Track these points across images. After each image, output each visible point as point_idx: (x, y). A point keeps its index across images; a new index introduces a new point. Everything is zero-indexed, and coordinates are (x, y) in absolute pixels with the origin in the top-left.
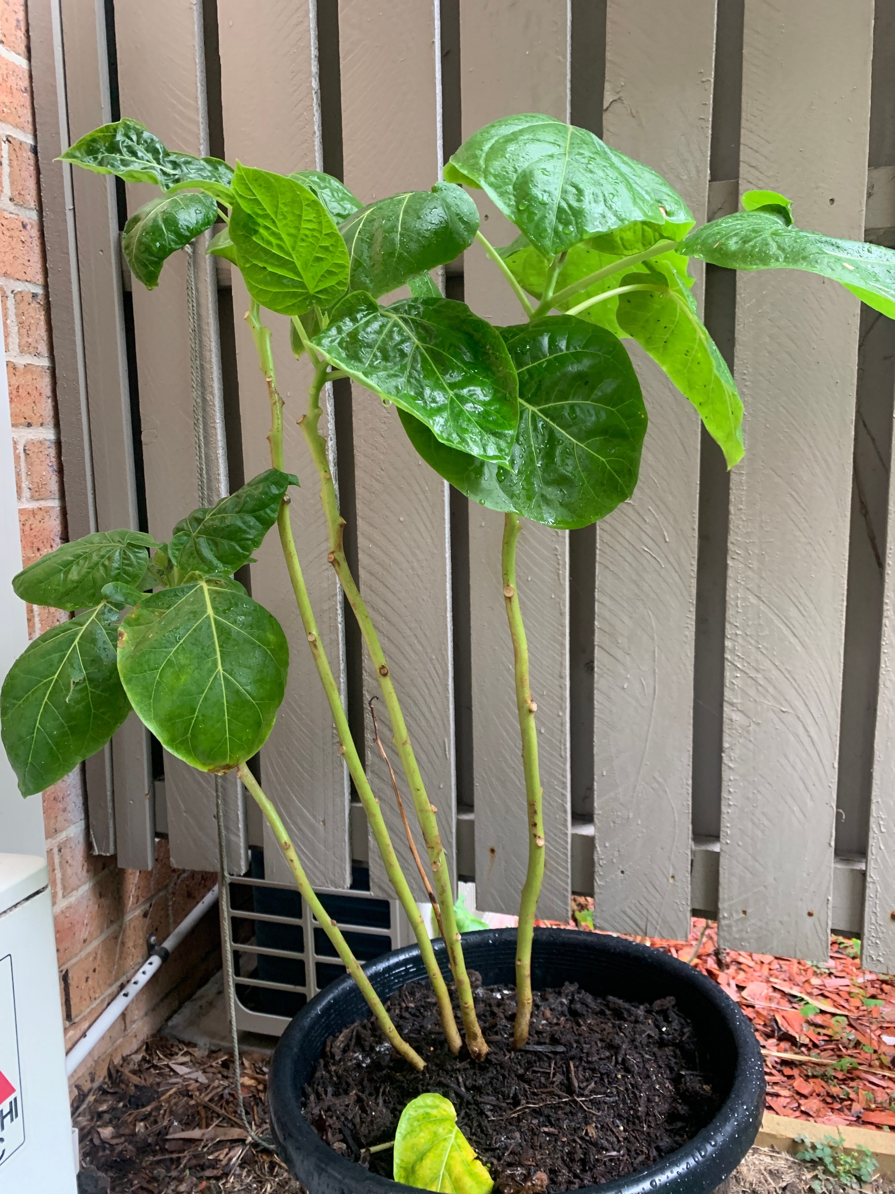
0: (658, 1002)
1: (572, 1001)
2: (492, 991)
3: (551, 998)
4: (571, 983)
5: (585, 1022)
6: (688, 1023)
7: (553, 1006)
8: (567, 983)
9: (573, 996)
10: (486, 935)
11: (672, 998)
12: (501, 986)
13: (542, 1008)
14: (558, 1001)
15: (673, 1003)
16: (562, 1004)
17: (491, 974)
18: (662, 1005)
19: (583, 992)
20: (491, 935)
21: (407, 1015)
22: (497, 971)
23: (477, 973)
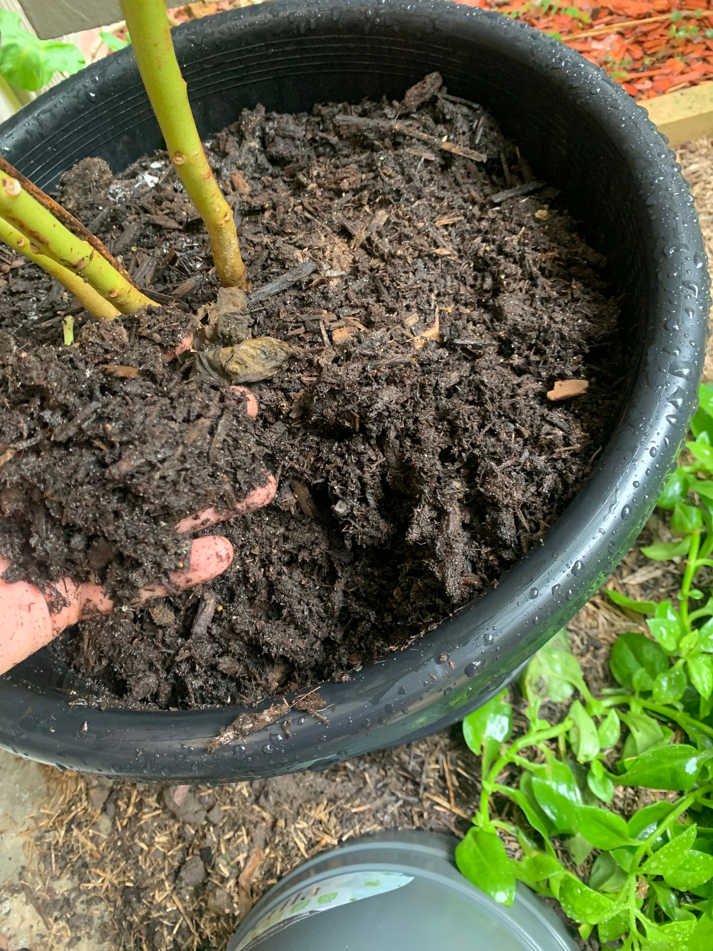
0: (412, 92)
1: (264, 141)
2: (134, 175)
3: (231, 147)
4: (252, 108)
5: (308, 175)
6: (475, 110)
7: (240, 162)
8: (246, 112)
9: (263, 129)
10: (79, 86)
11: (435, 75)
12: (144, 160)
13: (225, 171)
14: (245, 149)
15: (439, 83)
16: (251, 151)
17: (120, 148)
18: (421, 95)
19: (275, 114)
20: (87, 82)
21: (20, 285)
22: (126, 138)
23: (96, 160)
